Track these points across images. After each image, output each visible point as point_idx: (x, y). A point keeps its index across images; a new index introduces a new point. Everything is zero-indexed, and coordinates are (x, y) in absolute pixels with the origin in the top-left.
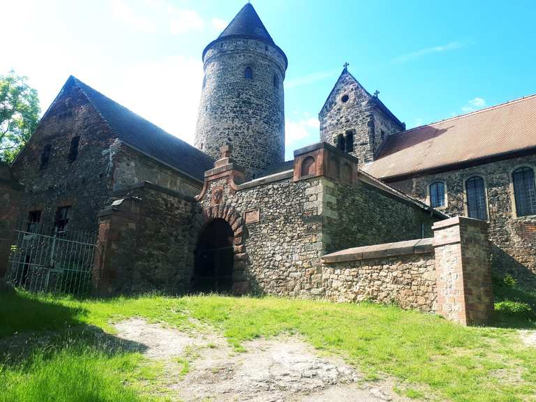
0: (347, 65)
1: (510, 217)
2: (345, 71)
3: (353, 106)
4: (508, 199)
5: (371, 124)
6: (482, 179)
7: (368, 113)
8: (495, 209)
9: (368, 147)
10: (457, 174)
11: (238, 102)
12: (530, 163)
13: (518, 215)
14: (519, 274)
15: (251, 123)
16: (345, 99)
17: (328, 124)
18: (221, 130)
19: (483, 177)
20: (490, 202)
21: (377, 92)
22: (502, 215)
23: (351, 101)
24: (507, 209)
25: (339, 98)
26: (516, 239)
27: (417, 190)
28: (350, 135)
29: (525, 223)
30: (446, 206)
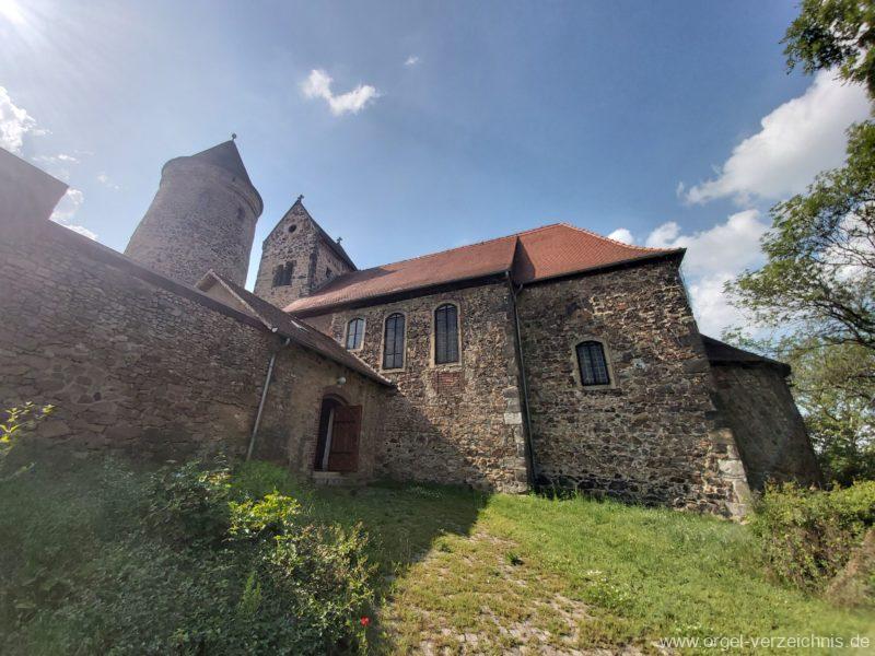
0: (302, 197)
1: (428, 365)
2: (298, 203)
3: (298, 237)
4: (428, 342)
5: (314, 257)
6: (403, 316)
7: (312, 245)
8: (413, 354)
9: (305, 281)
10: (379, 309)
11: (181, 223)
12: (455, 300)
13: (436, 362)
14: (430, 442)
15: (193, 248)
16: (293, 229)
17: (270, 253)
18: (151, 249)
19: (405, 314)
20: (408, 346)
21: (340, 239)
22: (418, 362)
23: (297, 232)
24: (426, 355)
25: (286, 228)
26: (431, 394)
27: (335, 327)
28: (291, 266)
29: (444, 373)
30: (362, 347)
